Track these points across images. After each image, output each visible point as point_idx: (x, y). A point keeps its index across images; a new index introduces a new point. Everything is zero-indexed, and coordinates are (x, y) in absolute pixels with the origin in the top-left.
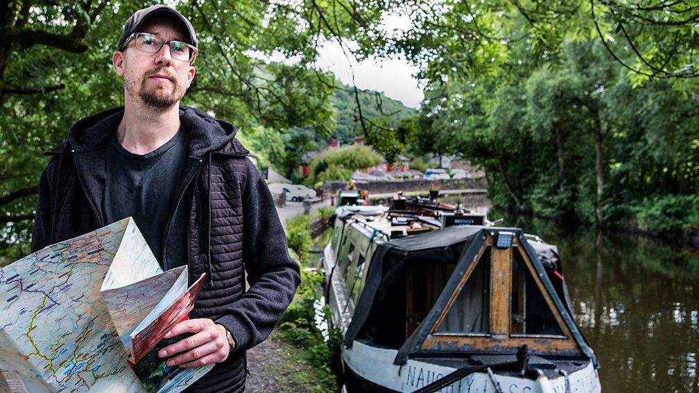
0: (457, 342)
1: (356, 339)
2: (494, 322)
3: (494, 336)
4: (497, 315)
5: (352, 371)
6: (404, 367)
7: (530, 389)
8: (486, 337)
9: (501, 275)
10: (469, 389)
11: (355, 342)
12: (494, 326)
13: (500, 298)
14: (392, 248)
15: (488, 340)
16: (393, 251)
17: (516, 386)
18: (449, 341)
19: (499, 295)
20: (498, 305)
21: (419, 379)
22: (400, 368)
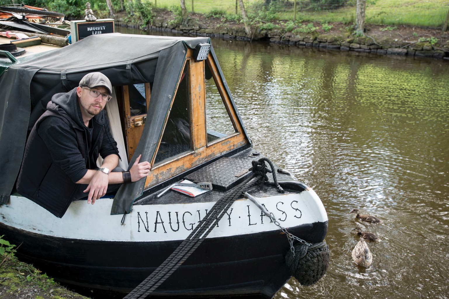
0: (170, 169)
1: (12, 194)
2: (196, 138)
3: (196, 151)
4: (198, 130)
5: (29, 233)
6: (128, 216)
7: (297, 202)
8: (192, 154)
9: (198, 89)
10: (230, 219)
11: (11, 196)
12: (196, 141)
13: (198, 113)
14: (37, 73)
15: (193, 156)
16: (39, 76)
17: (283, 203)
18: (165, 171)
19: (198, 110)
20: (198, 120)
21: (156, 223)
22: (124, 218)
